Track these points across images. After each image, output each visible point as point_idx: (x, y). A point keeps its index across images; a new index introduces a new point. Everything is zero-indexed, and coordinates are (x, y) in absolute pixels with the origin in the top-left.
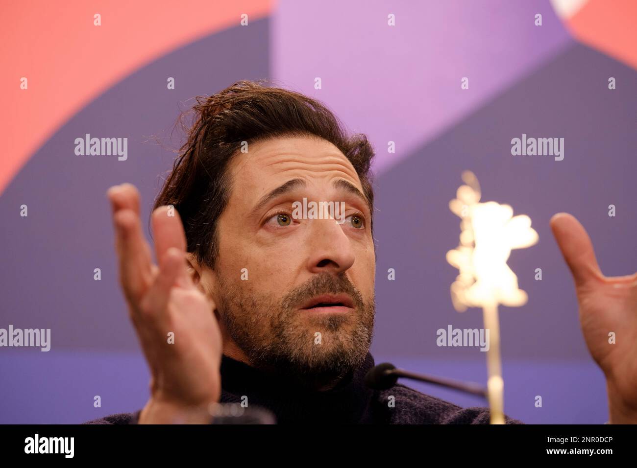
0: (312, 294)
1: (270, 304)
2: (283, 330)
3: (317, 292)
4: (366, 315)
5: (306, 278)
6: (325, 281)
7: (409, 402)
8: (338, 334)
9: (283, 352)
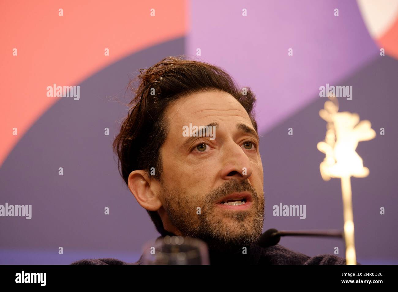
0: (225, 194)
1: (197, 200)
2: (206, 217)
3: (228, 193)
4: (260, 205)
5: (220, 184)
6: (233, 185)
7: (282, 254)
8: (243, 223)
9: (207, 232)
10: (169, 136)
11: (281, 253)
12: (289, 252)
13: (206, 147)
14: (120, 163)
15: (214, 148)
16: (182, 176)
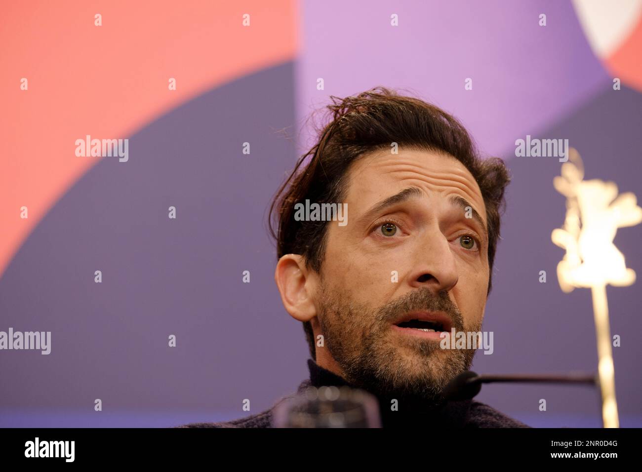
0: (407, 309)
1: (364, 313)
2: (373, 343)
3: (413, 308)
5: (405, 291)
6: (423, 297)
7: (495, 422)
8: (428, 360)
9: (370, 366)
11: (494, 420)
12: (507, 420)
13: (395, 230)
15: (409, 235)
16: (349, 269)
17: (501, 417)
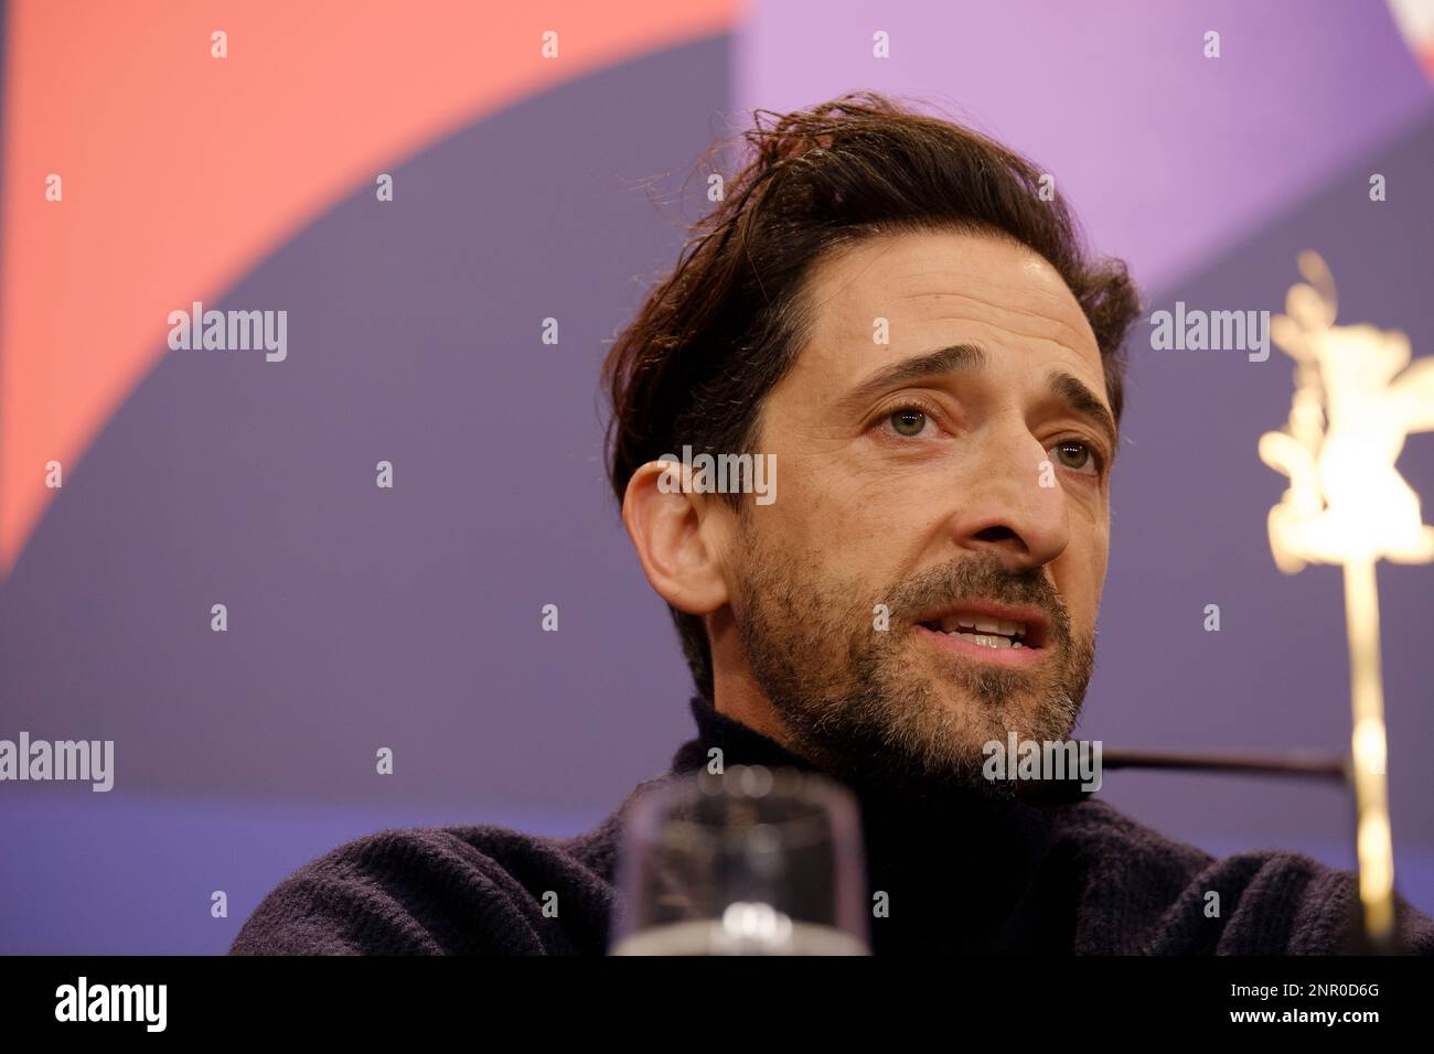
0: (951, 596)
1: (852, 601)
2: (876, 666)
3: (964, 595)
4: (1073, 668)
5: (946, 557)
6: (988, 572)
7: (1118, 838)
8: (1001, 712)
9: (869, 718)
10: (806, 360)
11: (1116, 833)
12: (1144, 832)
13: (923, 424)
14: (615, 428)
15: (953, 435)
16: (817, 507)
17: (1131, 826)
